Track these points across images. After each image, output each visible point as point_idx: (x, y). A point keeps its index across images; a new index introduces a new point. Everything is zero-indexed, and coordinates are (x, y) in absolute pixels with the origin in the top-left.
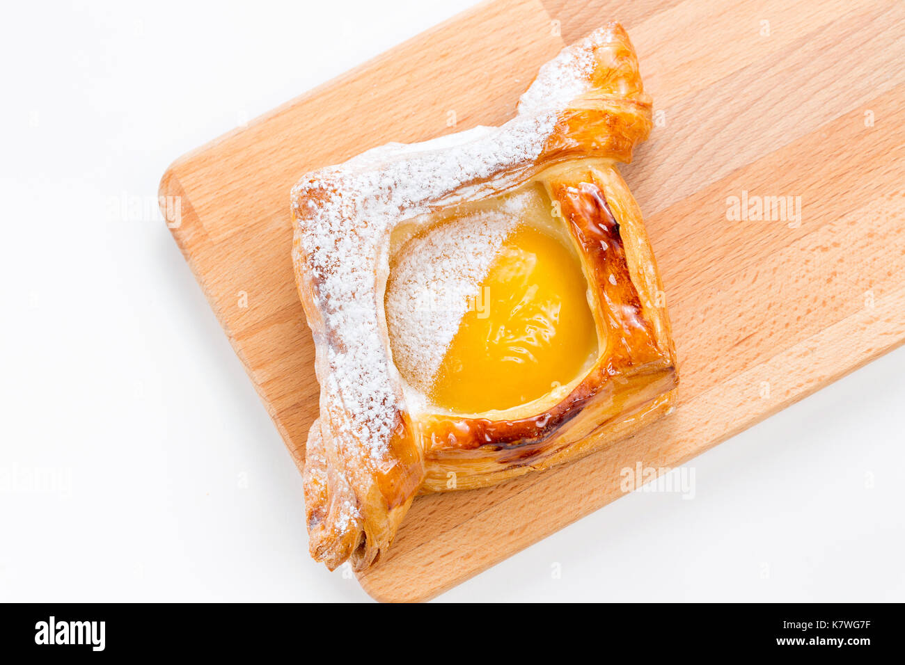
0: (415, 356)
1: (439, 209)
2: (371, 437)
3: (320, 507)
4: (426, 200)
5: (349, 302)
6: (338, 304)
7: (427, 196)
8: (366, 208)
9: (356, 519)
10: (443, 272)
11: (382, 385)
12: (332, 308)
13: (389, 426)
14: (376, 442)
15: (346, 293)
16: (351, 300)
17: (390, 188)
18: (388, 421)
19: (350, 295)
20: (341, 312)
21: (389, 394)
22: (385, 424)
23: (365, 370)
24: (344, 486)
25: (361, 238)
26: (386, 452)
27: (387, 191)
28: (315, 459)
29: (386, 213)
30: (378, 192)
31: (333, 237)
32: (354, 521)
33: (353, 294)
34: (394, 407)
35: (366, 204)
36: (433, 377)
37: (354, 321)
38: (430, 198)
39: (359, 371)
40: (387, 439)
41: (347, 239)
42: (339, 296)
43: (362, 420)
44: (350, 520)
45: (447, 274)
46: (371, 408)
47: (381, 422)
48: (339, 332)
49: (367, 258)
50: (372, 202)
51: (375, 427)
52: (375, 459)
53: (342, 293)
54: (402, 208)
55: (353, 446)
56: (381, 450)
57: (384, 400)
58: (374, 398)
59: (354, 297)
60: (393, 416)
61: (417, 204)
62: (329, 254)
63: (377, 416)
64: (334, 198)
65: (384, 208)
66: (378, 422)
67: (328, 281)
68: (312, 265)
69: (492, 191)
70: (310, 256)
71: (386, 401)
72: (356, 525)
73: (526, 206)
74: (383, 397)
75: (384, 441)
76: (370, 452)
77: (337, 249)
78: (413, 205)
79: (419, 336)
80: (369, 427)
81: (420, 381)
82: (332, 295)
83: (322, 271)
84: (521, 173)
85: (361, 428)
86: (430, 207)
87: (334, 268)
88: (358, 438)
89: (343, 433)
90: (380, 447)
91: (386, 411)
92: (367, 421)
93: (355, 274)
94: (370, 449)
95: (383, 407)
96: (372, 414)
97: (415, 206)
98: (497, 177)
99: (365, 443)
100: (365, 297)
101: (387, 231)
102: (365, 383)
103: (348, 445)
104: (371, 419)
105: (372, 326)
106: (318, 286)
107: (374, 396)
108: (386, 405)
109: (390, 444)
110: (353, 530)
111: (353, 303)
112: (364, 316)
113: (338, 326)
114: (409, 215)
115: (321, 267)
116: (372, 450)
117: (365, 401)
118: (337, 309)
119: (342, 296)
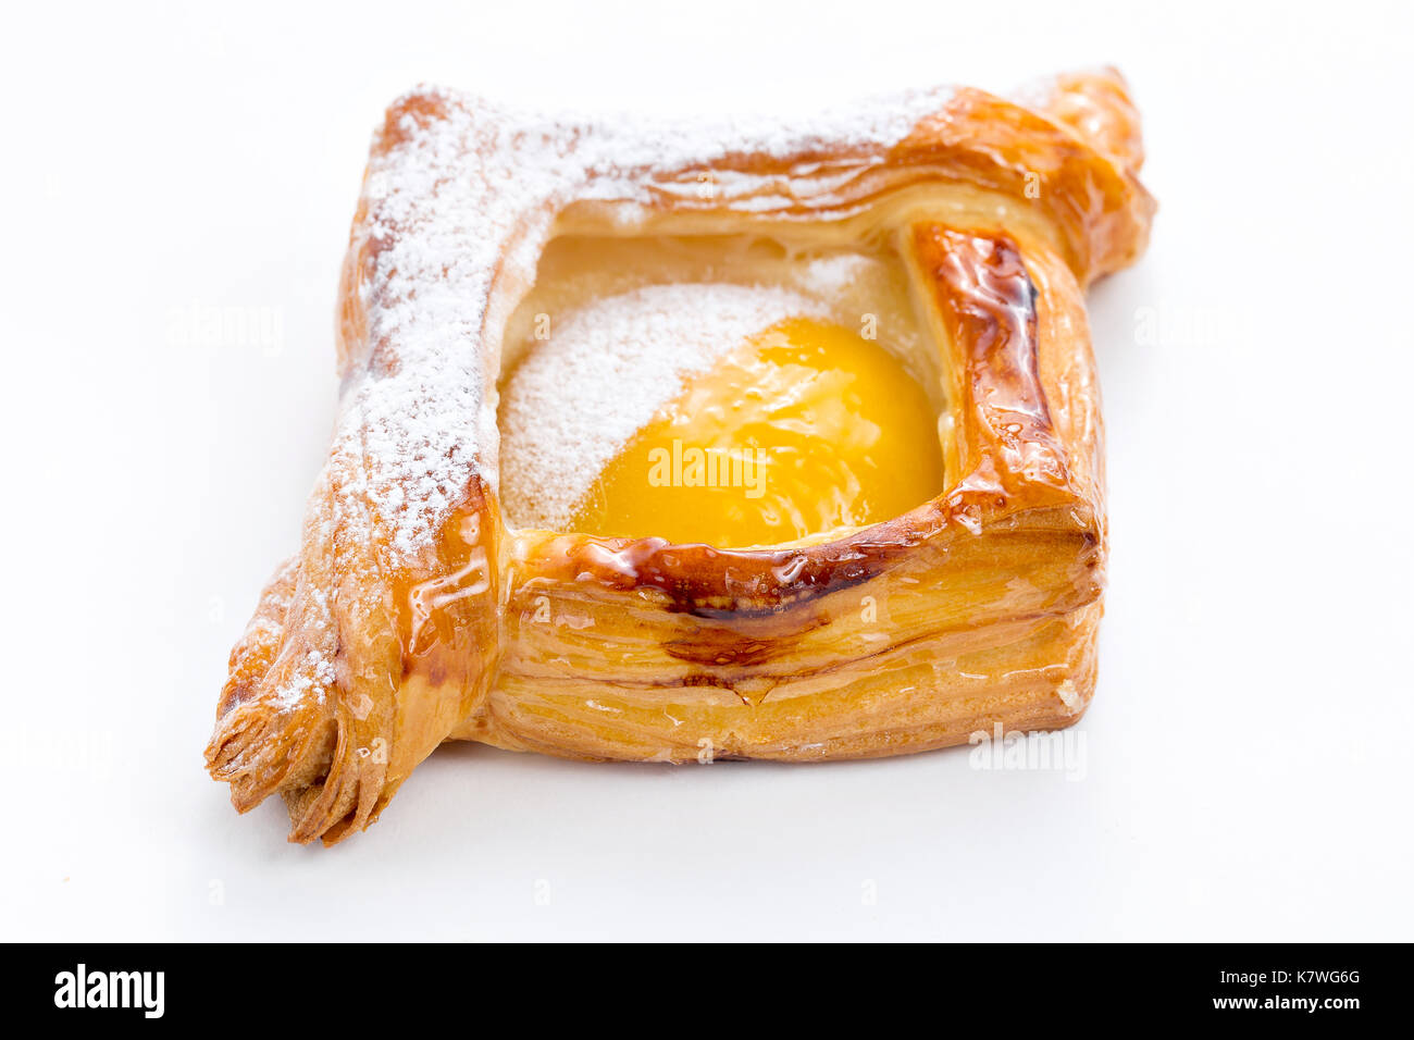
0: (545, 462)
1: (669, 198)
2: (405, 508)
3: (255, 678)
4: (646, 168)
5: (432, 283)
6: (409, 286)
7: (646, 161)
8: (518, 148)
9: (325, 687)
10: (648, 331)
11: (457, 425)
12: (393, 295)
13: (449, 494)
14: (411, 520)
15: (431, 267)
16: (437, 280)
17: (576, 131)
18: (449, 486)
19: (438, 270)
20: (412, 305)
21: (466, 441)
22: (442, 490)
23: (427, 395)
24: (319, 616)
25: (490, 188)
26: (428, 546)
27: (570, 135)
28: (274, 601)
29: (556, 173)
30: (552, 131)
31: (434, 175)
32: (320, 691)
33: (445, 270)
34: (469, 465)
35: (519, 142)
36: (572, 507)
37: (432, 318)
38: (656, 169)
39: (417, 394)
40: (437, 518)
41: (462, 182)
42: (414, 271)
43: (395, 475)
44: (312, 687)
45: (653, 335)
46: (419, 458)
47: (435, 484)
48: (395, 339)
49: (493, 222)
50: (532, 143)
51: (418, 491)
52: (400, 552)
53: (422, 265)
54: (592, 174)
55: (361, 525)
56: (419, 537)
57: (452, 450)
58: (433, 442)
59: (445, 276)
60: (464, 480)
61: (625, 173)
62: (417, 202)
63: (429, 474)
64: (456, 114)
65: (555, 162)
66: (428, 484)
67: (398, 247)
68: (376, 217)
69: (786, 203)
70: (378, 204)
71: (455, 452)
72: (321, 699)
73: (852, 279)
74: (452, 443)
75: (431, 522)
76: (393, 535)
77: (436, 195)
78: (615, 173)
79: (564, 425)
80: (405, 490)
81: (543, 518)
82: (400, 269)
83: (393, 228)
84: (853, 174)
85: (388, 489)
86: (651, 189)
87: (420, 224)
88: (375, 505)
89: (345, 497)
90: (418, 530)
91: (451, 467)
92: (404, 479)
93: (460, 237)
94: (396, 529)
95: (447, 460)
96: (419, 469)
97: (619, 176)
98: (803, 169)
99: (387, 514)
100: (468, 280)
101: (548, 205)
102: (421, 416)
103: (350, 521)
104: (415, 475)
105: (467, 328)
106: (376, 256)
107: (433, 438)
108: (454, 458)
109: (442, 530)
110: (313, 709)
111: (441, 286)
112: (456, 311)
113: (396, 329)
114: (601, 190)
115: (392, 220)
116: (400, 533)
117: (412, 445)
118: (404, 298)
119: (421, 271)
